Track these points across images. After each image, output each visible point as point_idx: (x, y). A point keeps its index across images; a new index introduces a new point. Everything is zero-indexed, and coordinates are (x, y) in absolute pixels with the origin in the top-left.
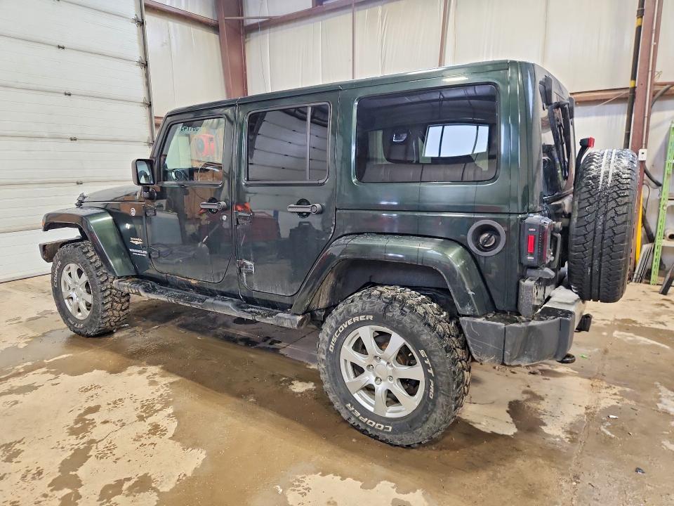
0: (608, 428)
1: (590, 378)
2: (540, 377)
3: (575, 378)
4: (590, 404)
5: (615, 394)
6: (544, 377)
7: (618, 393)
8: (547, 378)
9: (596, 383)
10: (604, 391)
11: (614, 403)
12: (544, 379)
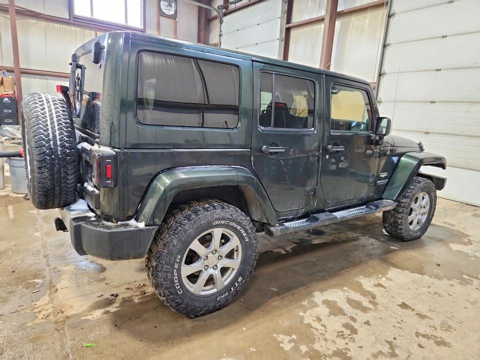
0: (37, 284)
1: (68, 317)
2: (107, 295)
3: (80, 311)
4: (56, 294)
5: (40, 312)
6: (104, 297)
7: (38, 314)
8: (101, 298)
9: (60, 317)
10: (50, 311)
11: (39, 303)
12: (102, 295)
